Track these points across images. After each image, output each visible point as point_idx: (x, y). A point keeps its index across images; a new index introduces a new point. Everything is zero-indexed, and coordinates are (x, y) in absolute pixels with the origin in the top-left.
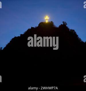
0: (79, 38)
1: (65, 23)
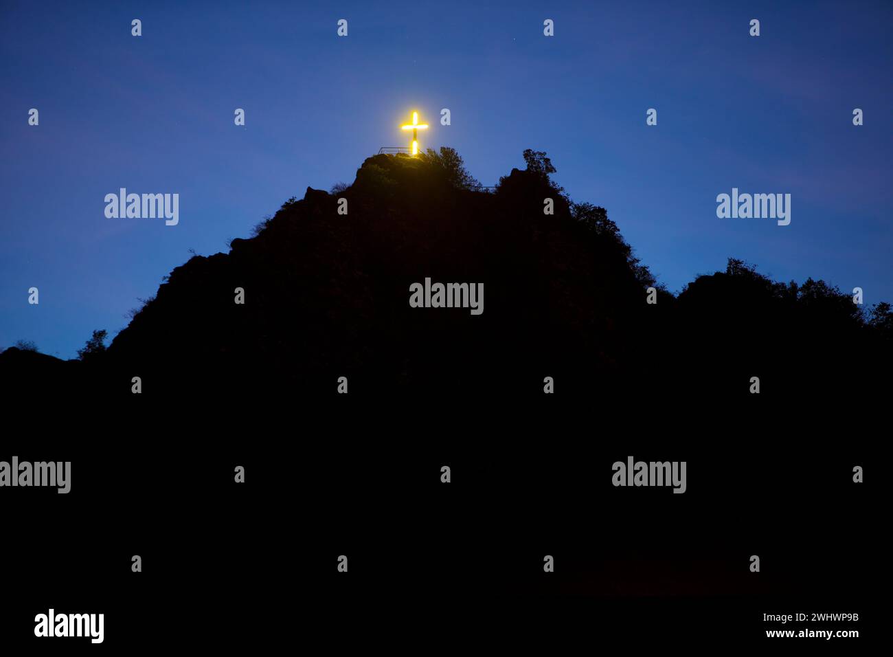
0: (640, 264)
1: (542, 161)
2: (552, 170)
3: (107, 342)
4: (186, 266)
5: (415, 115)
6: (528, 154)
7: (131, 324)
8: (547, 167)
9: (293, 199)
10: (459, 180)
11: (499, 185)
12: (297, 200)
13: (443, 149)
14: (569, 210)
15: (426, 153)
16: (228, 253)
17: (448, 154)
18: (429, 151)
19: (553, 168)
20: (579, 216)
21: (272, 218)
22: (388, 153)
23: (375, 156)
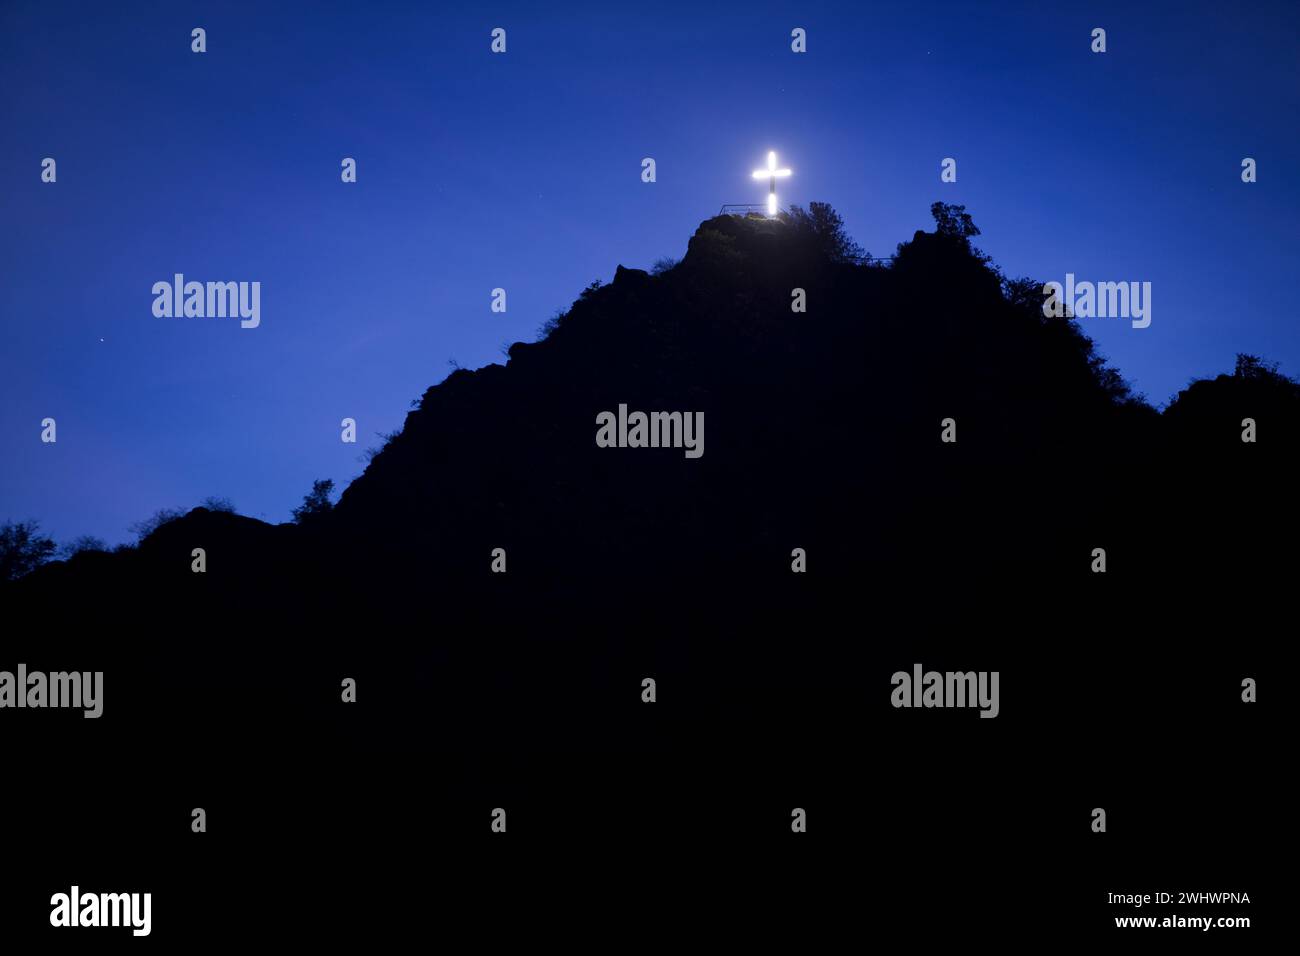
0: (1106, 366)
1: (958, 219)
2: (974, 231)
3: (334, 497)
4: (444, 384)
5: (772, 157)
6: (938, 210)
7: (369, 470)
8: (966, 228)
9: (597, 284)
10: (837, 250)
11: (896, 255)
12: (602, 284)
13: (813, 205)
14: (1000, 289)
15: (789, 212)
16: (504, 364)
17: (821, 212)
18: (794, 208)
19: (976, 229)
20: (1015, 297)
21: (567, 311)
22: (735, 212)
23: (714, 218)
